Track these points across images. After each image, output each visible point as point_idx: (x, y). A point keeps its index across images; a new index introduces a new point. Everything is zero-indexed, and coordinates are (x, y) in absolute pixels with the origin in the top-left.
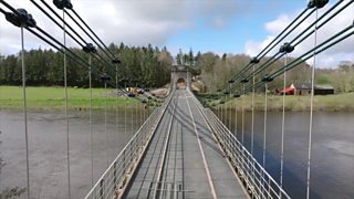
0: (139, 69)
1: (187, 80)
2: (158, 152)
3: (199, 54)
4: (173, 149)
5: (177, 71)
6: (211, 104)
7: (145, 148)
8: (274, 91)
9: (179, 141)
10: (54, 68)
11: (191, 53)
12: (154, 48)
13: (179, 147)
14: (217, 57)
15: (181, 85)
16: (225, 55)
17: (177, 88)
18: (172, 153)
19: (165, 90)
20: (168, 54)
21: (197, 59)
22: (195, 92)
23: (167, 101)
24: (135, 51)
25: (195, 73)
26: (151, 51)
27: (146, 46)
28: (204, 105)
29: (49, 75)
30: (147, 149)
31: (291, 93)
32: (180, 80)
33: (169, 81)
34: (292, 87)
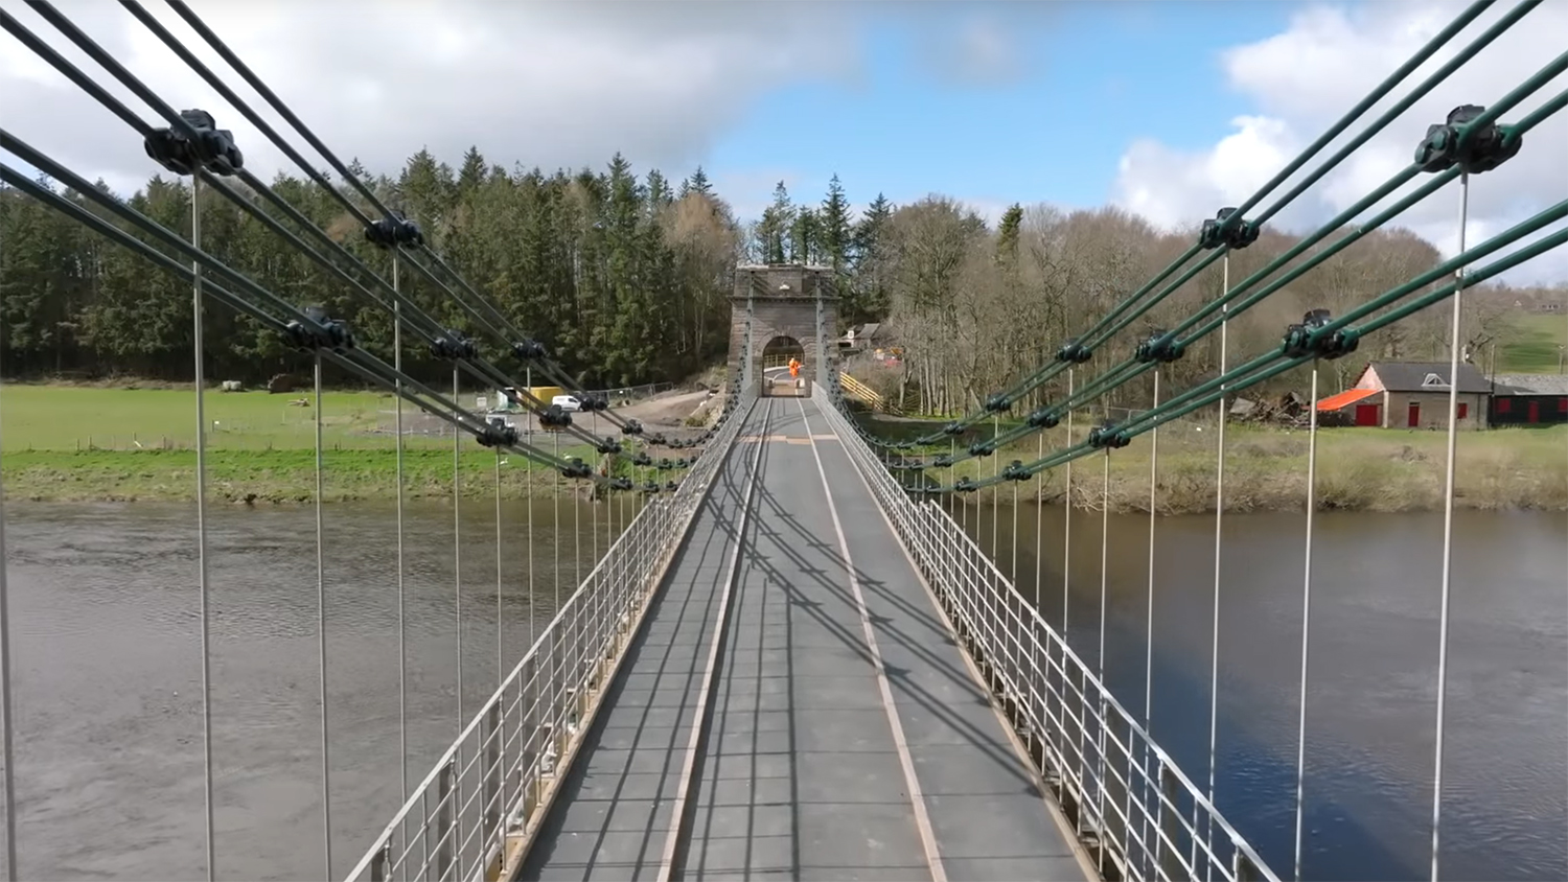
0: (564, 288)
1: (818, 349)
2: (650, 759)
3: (879, 212)
4: (735, 739)
5: (763, 300)
6: (947, 479)
7: (575, 732)
8: (1273, 402)
9: (773, 689)
10: (119, 284)
11: (835, 207)
12: (642, 180)
13: (773, 727)
14: (975, 224)
15: (785, 376)
16: (1014, 217)
17: (765, 392)
18: (733, 769)
19: (701, 400)
20: (716, 210)
21: (866, 234)
22: (856, 411)
23: (710, 457)
24: (542, 194)
25: (857, 310)
26: (628, 197)
27: (601, 169)
28: (913, 481)
29: (92, 321)
30: (590, 742)
31: (1367, 414)
32: (782, 349)
33: (718, 350)
34: (1372, 382)
